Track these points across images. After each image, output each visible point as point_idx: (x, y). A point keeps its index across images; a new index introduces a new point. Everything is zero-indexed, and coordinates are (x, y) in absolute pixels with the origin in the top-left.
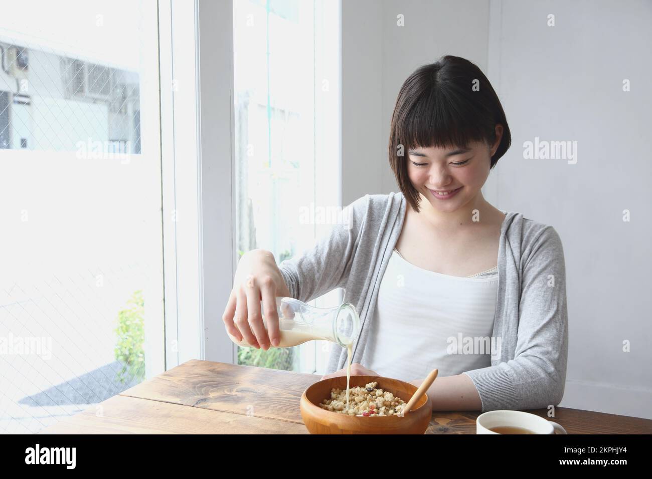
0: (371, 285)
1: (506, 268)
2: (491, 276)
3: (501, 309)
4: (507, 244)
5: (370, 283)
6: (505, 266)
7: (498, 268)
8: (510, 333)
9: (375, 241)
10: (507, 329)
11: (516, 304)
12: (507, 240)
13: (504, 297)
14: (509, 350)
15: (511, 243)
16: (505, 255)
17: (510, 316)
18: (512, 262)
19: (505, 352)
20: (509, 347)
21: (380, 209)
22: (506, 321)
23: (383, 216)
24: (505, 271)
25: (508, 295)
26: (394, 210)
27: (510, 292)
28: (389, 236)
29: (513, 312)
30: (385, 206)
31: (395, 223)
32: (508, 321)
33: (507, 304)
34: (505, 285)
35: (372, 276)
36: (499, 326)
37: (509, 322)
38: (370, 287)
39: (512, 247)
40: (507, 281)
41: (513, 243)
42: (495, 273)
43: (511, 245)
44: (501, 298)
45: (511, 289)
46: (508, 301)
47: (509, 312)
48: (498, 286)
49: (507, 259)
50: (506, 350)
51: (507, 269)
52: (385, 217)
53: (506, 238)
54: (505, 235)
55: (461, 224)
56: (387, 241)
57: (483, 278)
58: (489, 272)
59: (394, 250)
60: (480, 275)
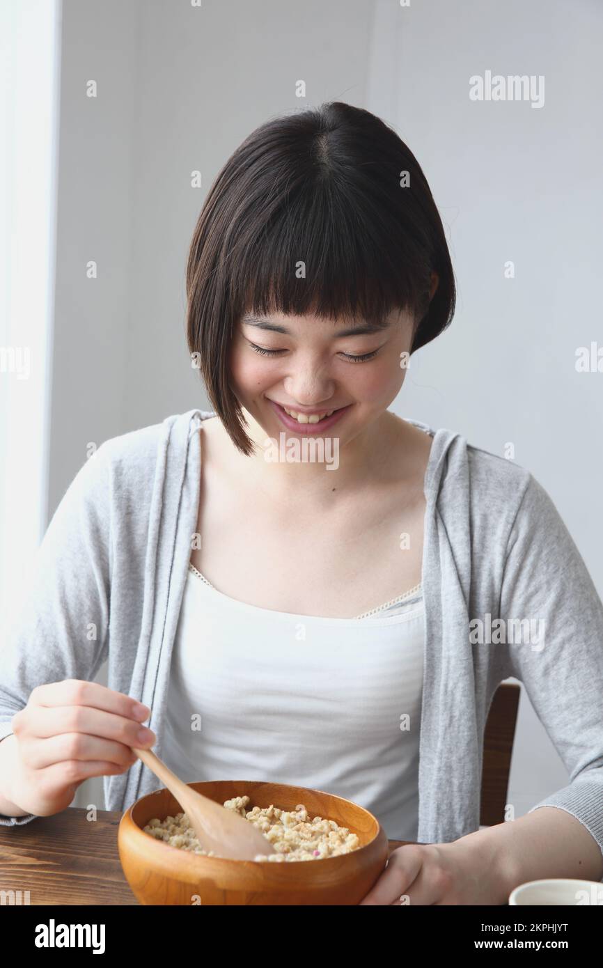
0: (152, 652)
1: (439, 590)
2: (409, 607)
3: (434, 679)
4: (441, 533)
5: (149, 647)
6: (438, 584)
7: (422, 588)
8: (456, 729)
9: (145, 555)
10: (447, 722)
11: (465, 668)
12: (439, 520)
13: (441, 653)
14: (454, 766)
15: (450, 529)
16: (438, 560)
17: (453, 694)
18: (454, 579)
19: (445, 771)
20: (454, 758)
21: (141, 482)
22: (445, 704)
23: (151, 495)
24: (438, 596)
25: (449, 650)
26: (172, 475)
27: (452, 644)
28: (172, 537)
29: (461, 685)
30: (152, 470)
31: (180, 504)
32: (449, 705)
33: (448, 667)
34: (440, 628)
35: (151, 632)
36: (431, 715)
37: (451, 707)
38: (151, 658)
39: (451, 541)
40: (444, 619)
41: (455, 530)
42: (417, 600)
43: (450, 536)
44: (433, 656)
45: (453, 636)
46: (449, 662)
47: (451, 685)
48: (426, 631)
49: (442, 569)
50: (447, 767)
51: (443, 593)
52: (156, 497)
53: (438, 515)
54: (435, 511)
55: (334, 490)
56: (171, 549)
57: (392, 616)
58: (403, 601)
59: (189, 569)
60: (385, 609)
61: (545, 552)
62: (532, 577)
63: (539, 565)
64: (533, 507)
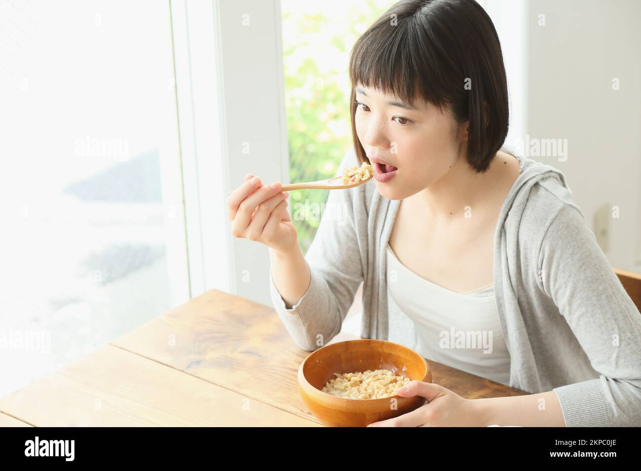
53: (503, 231)
54: (501, 228)
55: (451, 214)
56: (383, 220)
57: (482, 297)
58: (488, 289)
59: (387, 246)
60: (478, 292)
61: (561, 266)
62: (556, 280)
63: (559, 273)
64: (553, 237)
